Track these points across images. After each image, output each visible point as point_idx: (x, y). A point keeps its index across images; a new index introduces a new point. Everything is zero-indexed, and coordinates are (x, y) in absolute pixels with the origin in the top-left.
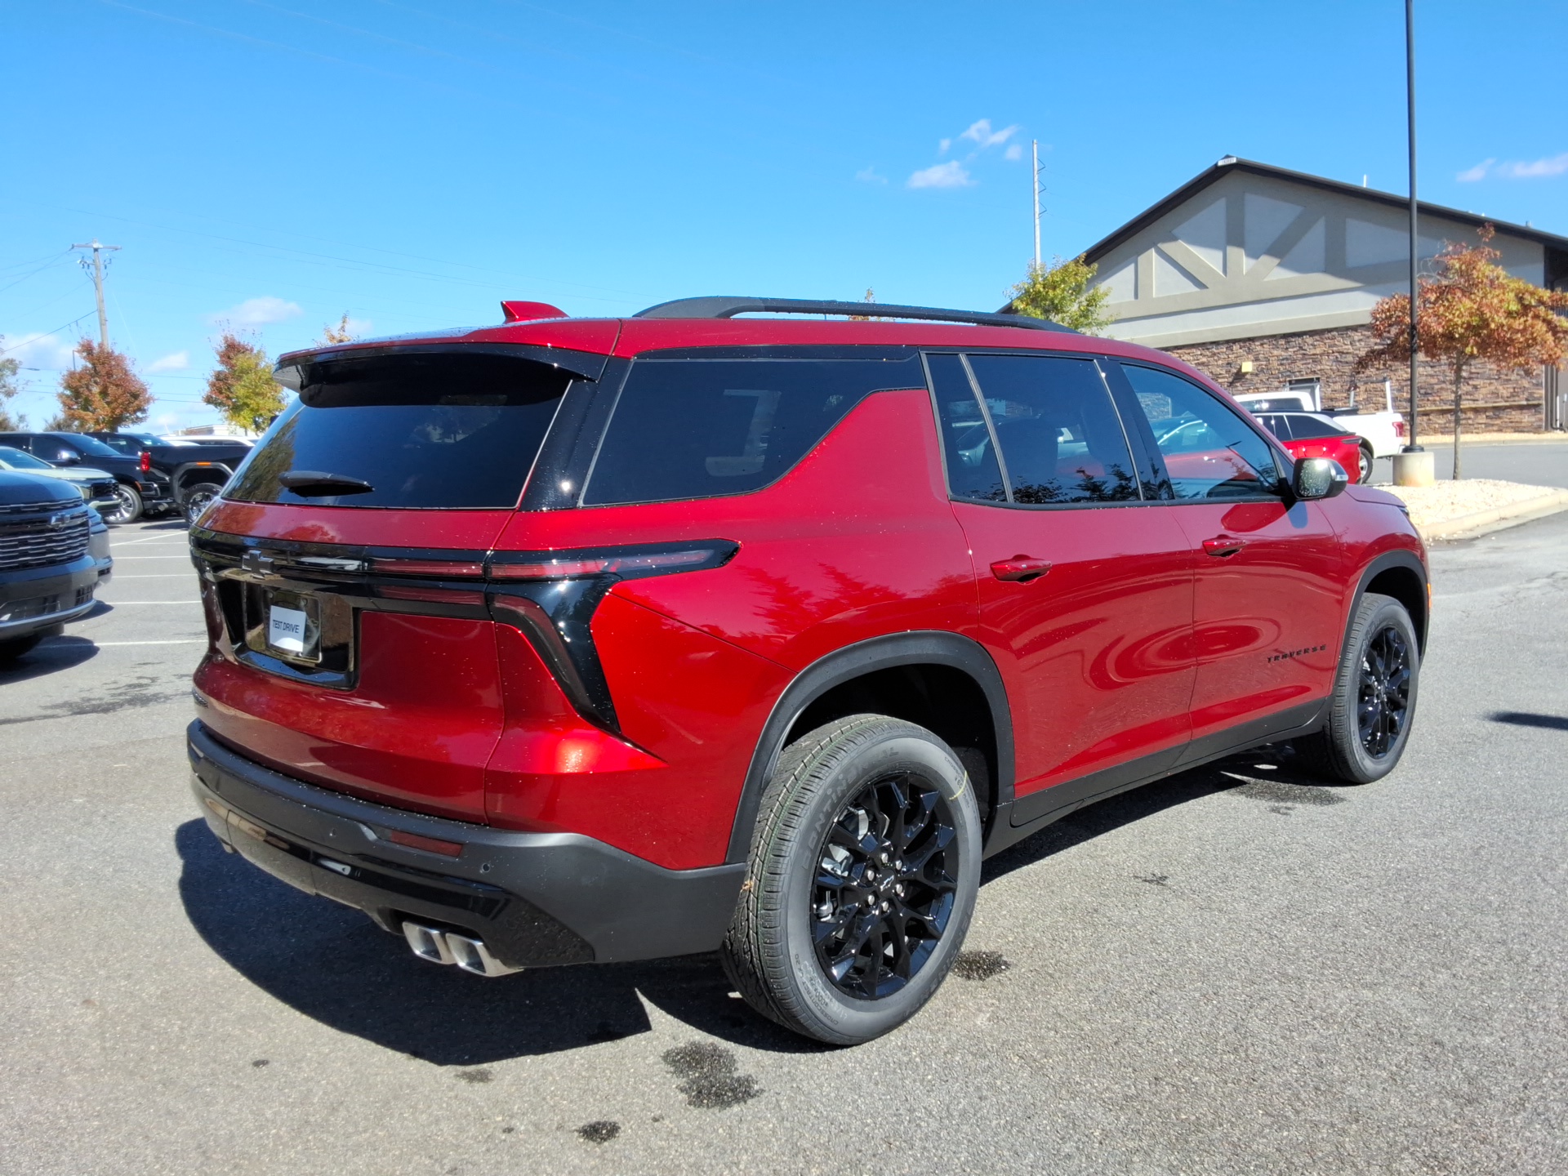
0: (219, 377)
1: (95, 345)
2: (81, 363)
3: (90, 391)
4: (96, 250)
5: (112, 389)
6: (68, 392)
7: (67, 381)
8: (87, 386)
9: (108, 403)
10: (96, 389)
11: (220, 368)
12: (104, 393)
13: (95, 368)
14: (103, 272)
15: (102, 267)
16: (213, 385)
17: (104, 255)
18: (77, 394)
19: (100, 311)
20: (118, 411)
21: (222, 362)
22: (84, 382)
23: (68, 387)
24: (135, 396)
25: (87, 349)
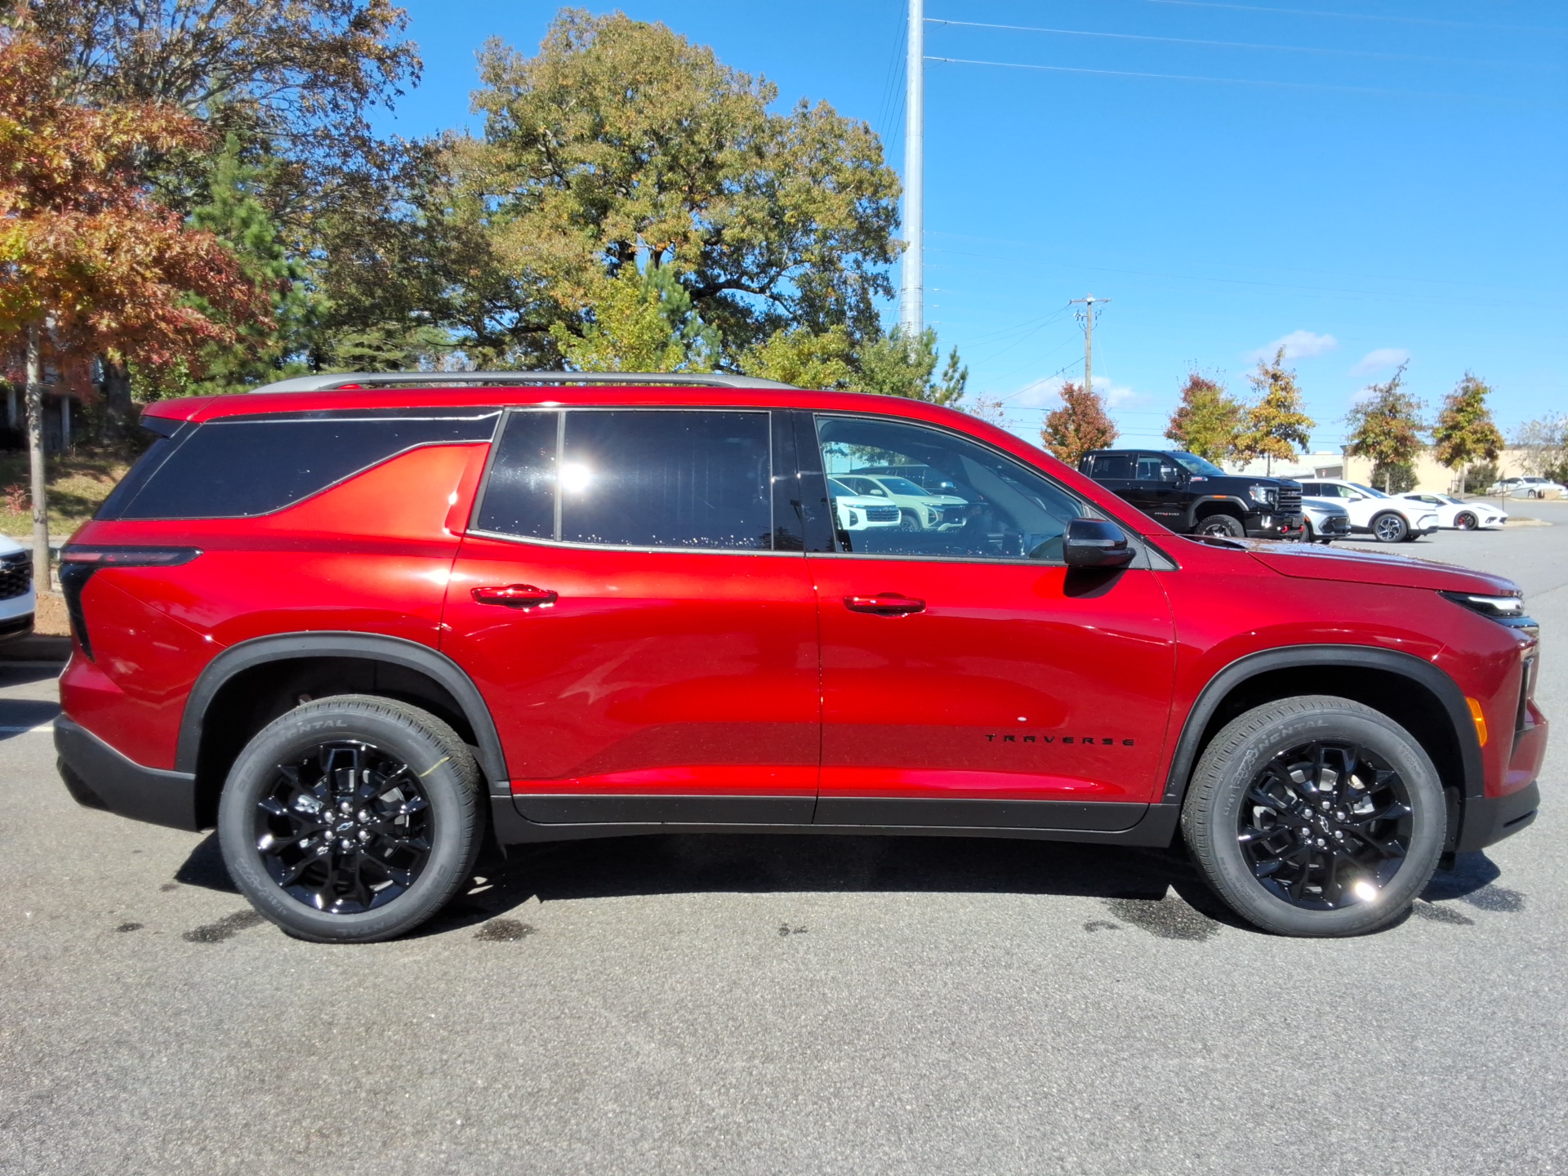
0: (1183, 413)
1: (1076, 388)
2: (1061, 404)
3: (1067, 428)
4: (1089, 303)
5: (1084, 427)
6: (1050, 430)
7: (1049, 421)
8: (1065, 424)
9: (1080, 439)
10: (1072, 427)
11: (1183, 405)
12: (1077, 430)
13: (1074, 409)
14: (1094, 321)
15: (1093, 318)
16: (1174, 421)
17: (1096, 307)
18: (1056, 431)
19: (1087, 358)
20: (1086, 446)
21: (1185, 400)
22: (1062, 420)
23: (1050, 425)
24: (1103, 433)
25: (1069, 392)
